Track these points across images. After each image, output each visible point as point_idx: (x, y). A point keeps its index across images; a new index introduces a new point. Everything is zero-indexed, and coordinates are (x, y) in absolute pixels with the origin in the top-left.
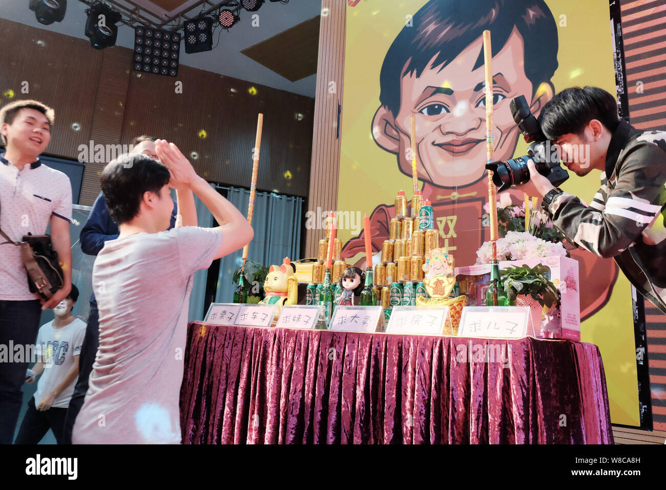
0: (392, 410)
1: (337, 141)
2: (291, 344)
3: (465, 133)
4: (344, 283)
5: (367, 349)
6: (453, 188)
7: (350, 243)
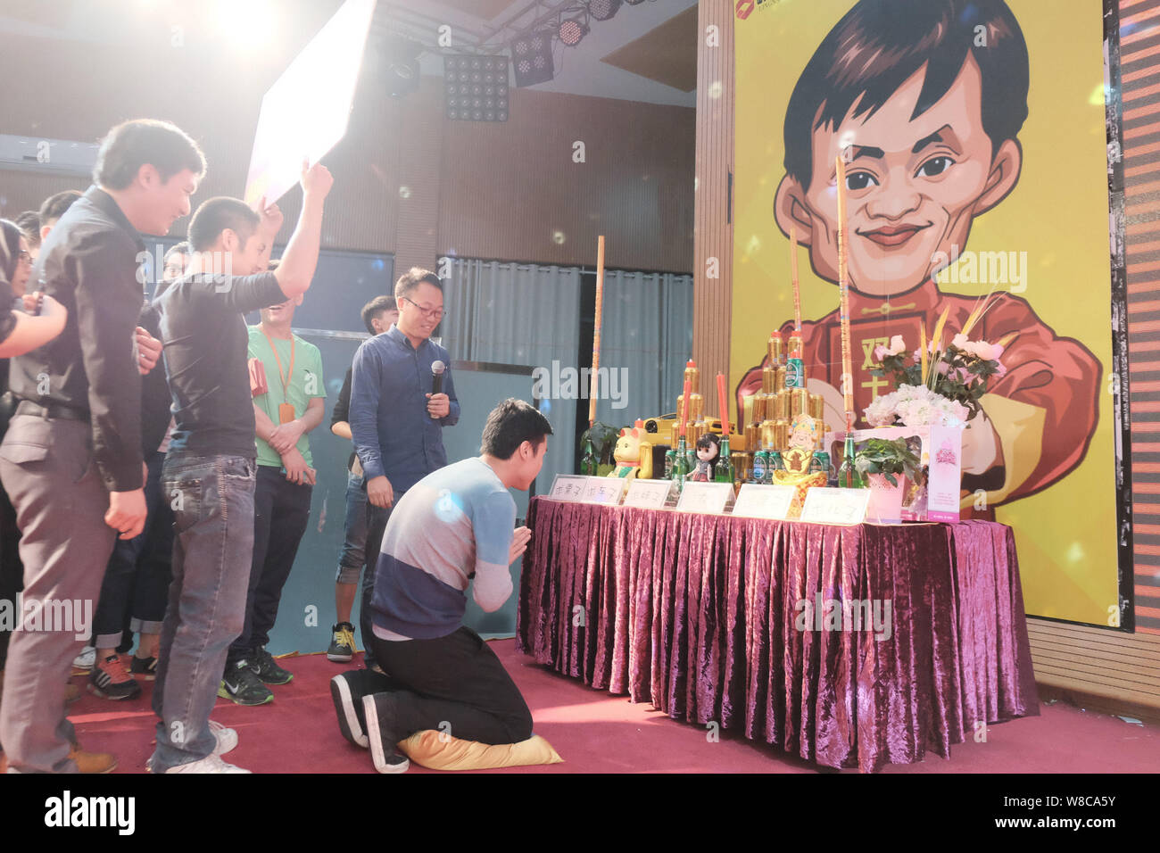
0: (735, 598)
1: (728, 227)
2: (639, 525)
3: (900, 217)
4: (699, 453)
5: (713, 531)
6: (884, 298)
7: (750, 375)
